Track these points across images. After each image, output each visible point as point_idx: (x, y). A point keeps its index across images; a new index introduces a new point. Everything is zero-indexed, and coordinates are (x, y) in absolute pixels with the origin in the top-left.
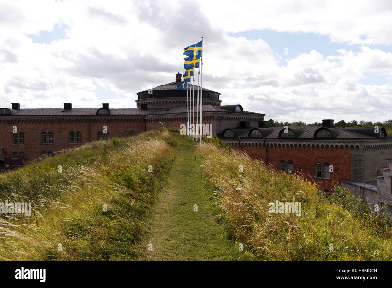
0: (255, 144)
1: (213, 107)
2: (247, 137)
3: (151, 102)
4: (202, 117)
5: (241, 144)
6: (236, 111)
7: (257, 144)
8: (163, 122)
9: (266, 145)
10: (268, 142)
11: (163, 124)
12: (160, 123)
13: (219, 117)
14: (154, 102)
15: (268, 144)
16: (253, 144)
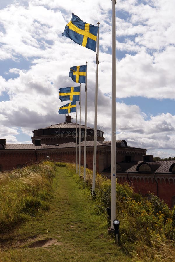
0: (144, 179)
1: (100, 142)
2: (136, 171)
3: (44, 139)
4: (86, 151)
5: (129, 178)
6: (121, 146)
7: (146, 179)
8: (50, 156)
9: (156, 180)
10: (158, 177)
11: (50, 157)
12: (48, 156)
13: (106, 151)
14: (47, 139)
15: (158, 179)
16: (142, 179)
